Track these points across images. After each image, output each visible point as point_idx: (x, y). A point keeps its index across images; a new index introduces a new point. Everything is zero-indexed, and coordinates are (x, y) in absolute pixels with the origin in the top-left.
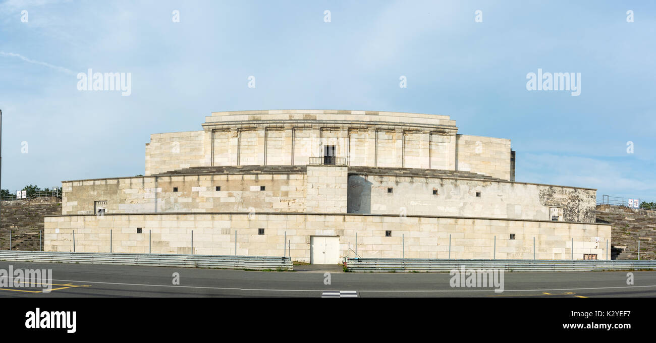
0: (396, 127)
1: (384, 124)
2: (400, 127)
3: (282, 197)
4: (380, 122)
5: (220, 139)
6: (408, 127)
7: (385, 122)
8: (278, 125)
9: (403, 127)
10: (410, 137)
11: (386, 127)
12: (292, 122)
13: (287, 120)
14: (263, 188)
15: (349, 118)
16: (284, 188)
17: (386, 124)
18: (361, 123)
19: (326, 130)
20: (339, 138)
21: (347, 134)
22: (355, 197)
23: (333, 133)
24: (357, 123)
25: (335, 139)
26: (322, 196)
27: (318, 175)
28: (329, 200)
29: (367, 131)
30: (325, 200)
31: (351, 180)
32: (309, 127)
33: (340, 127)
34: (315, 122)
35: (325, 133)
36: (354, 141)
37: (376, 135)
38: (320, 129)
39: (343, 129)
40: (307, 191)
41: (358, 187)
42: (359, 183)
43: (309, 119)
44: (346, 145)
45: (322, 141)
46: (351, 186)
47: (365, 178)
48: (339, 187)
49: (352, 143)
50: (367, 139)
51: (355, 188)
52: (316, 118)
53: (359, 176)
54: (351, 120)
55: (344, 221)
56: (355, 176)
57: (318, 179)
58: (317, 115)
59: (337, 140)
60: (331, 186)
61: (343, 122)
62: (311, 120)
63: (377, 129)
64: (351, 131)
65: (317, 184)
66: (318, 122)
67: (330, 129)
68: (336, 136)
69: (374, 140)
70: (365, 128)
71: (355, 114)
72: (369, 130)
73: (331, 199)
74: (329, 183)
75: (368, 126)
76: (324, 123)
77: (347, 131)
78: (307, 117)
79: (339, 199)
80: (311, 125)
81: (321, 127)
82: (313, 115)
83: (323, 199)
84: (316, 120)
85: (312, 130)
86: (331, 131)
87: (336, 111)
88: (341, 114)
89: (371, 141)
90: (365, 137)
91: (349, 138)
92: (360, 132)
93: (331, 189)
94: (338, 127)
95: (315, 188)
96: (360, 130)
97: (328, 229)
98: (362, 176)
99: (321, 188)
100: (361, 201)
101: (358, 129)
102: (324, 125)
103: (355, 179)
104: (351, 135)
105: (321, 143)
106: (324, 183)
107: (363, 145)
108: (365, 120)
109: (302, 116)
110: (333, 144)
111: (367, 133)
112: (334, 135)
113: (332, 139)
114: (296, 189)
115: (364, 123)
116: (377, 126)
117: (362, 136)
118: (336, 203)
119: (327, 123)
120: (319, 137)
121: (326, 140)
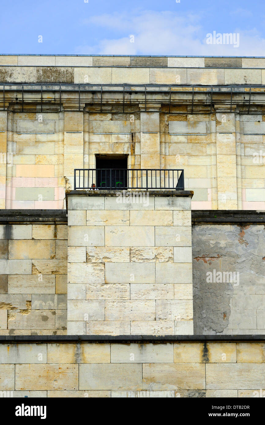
4: (246, 85)
7: (261, 86)
11: (262, 100)
12: (7, 88)
15: (164, 78)
17: (262, 90)
19: (99, 113)
20: (135, 133)
21: (158, 121)
22: (211, 291)
23: (118, 121)
24: (184, 91)
25: (126, 138)
26: (114, 286)
27: (102, 223)
28: (136, 298)
29: (212, 113)
30: (126, 299)
31: (198, 240)
32: (54, 104)
33: (138, 105)
34: (70, 88)
35: (99, 122)
36: (178, 141)
37: (238, 125)
38: (84, 108)
39: (146, 108)
40: (70, 272)
41: (220, 258)
42: (221, 248)
43: (52, 81)
44: (156, 152)
45: (90, 143)
46: (197, 258)
47: (239, 233)
48: (166, 259)
49: (173, 147)
50: (213, 135)
51: (210, 264)
52: (73, 77)
53: (221, 226)
54: (167, 84)
55: (205, 360)
56: (210, 226)
57: (103, 235)
58: (76, 69)
59: (131, 141)
60: (144, 255)
61: (147, 88)
62: (60, 83)
63: (238, 106)
64: (170, 113)
65: (98, 249)
66: (79, 88)
67: (112, 110)
68: (128, 130)
69: (232, 137)
70: (206, 106)
71: (177, 66)
72: (217, 111)
73: (144, 296)
74: (136, 247)
75: (214, 99)
76: (94, 93)
77: (159, 113)
78: (49, 74)
79: (170, 296)
80: (60, 99)
81: (86, 104)
82: (65, 70)
83: (118, 297)
84: (71, 83)
85: (60, 112)
86: (113, 114)
87: (128, 59)
88: (141, 67)
89: (225, 140)
90: (207, 129)
91: (165, 133)
92: (194, 116)
93: (143, 264)
94: (132, 102)
95: (93, 261)
96: (192, 110)
97: (154, 389)
98: (229, 226)
99: (111, 263)
100: (229, 301)
101: (187, 108)
102: (94, 98)
103: (210, 236)
104: (168, 125)
105: (87, 149)
106: (122, 248)
107: (203, 152)
108: (206, 82)
109: (35, 72)
110: (120, 152)
111: (212, 120)
112: (122, 126)
113: (118, 137)
114: (33, 268)
115: (202, 89)
116: (239, 99)
117: (198, 128)
118: (160, 308)
119: (103, 92)
120: (83, 133)
121: (102, 141)
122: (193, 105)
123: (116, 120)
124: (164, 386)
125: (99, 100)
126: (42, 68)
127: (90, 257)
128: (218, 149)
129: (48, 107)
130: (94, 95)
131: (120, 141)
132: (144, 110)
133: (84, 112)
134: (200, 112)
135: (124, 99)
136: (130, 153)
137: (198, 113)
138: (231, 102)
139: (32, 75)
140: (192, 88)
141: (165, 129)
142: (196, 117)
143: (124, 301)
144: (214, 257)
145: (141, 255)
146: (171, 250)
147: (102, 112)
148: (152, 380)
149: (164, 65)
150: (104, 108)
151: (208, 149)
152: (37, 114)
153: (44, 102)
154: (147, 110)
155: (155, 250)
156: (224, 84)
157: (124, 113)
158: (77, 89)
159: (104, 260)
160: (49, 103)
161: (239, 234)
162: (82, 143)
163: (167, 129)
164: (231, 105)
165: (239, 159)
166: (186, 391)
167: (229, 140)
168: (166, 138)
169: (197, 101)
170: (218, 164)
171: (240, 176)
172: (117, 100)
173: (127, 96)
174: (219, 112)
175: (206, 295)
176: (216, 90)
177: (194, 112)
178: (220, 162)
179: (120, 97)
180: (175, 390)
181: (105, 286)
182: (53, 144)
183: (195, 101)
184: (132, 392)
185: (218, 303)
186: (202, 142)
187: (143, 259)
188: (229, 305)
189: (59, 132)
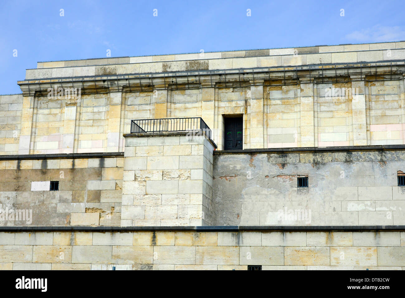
0: (351, 71)
1: (327, 67)
2: (358, 71)
3: (88, 202)
4: (321, 64)
5: (47, 108)
6: (373, 70)
7: (331, 64)
8: (143, 81)
9: (364, 70)
10: (380, 88)
11: (331, 73)
12: (166, 75)
13: (159, 73)
14: (54, 186)
15: (266, 63)
16: (93, 185)
17: (331, 67)
18: (286, 69)
19: (225, 88)
20: (247, 100)
21: (262, 91)
22: (230, 199)
23: (237, 93)
24: (278, 70)
25: (242, 103)
26: (152, 196)
27: (146, 155)
28: (165, 204)
29: (298, 84)
30: (158, 204)
31: (222, 165)
32: (196, 84)
33: (249, 81)
34: (205, 73)
35: (224, 94)
36: (276, 103)
37: (315, 91)
38: (215, 85)
39: (254, 83)
40: (124, 187)
41: (237, 177)
42: (237, 170)
43: (195, 69)
44: (261, 111)
45: (218, 107)
46: (221, 177)
47: (250, 159)
48: (186, 177)
49: (272, 107)
50: (299, 98)
51: (230, 181)
52: (208, 66)
53: (237, 155)
54: (268, 67)
55: (153, 243)
56: (230, 156)
57: (146, 163)
58: (210, 61)
59: (245, 105)
60: (171, 175)
61: (254, 70)
62: (200, 70)
63: (315, 78)
64: (270, 86)
65: (142, 172)
66: (211, 72)
67: (233, 85)
68: (243, 98)
69: (311, 99)
70: (294, 79)
71: (276, 55)
72: (301, 82)
73: (170, 203)
74: (166, 170)
75: (298, 75)
76: (220, 75)
77: (262, 86)
78: (193, 65)
79: (187, 202)
80: (199, 80)
81: (216, 83)
82: (203, 62)
83: (154, 203)
84: (207, 70)
85: (200, 88)
86: (234, 88)
87: (244, 52)
88: (252, 57)
89: (306, 102)
90: (295, 95)
91: (267, 98)
92: (286, 86)
93: (170, 181)
94: (245, 80)
95: (139, 180)
96: (285, 83)
97: (119, 263)
98: (243, 155)
99: (150, 181)
100: (241, 206)
101: (281, 81)
102: (221, 78)
103: (230, 162)
104: (269, 94)
105: (216, 112)
106: (158, 171)
107: (292, 110)
108: (294, 64)
109: (185, 64)
110: (238, 112)
111: (298, 88)
112: (239, 95)
113: (237, 103)
114: (117, 185)
115: (290, 69)
116: (315, 74)
117: (289, 94)
118: (180, 211)
119: (227, 74)
120: (214, 101)
121: (227, 106)
122: (285, 80)
123: (236, 91)
124: (126, 261)
125: (224, 80)
126: (189, 61)
127: (137, 177)
128: (301, 107)
129: (192, 86)
130: (221, 77)
131: (238, 105)
132: (253, 84)
133: (215, 88)
134: (290, 84)
135: (240, 78)
136: (244, 113)
137: (289, 84)
138: (310, 76)
139: (183, 66)
140: (283, 68)
141: (267, 96)
142: (288, 88)
143: (157, 206)
144: (233, 176)
145: (170, 175)
146: (189, 171)
147: (227, 87)
148: (118, 257)
149: (268, 54)
150: (228, 84)
151: (295, 108)
152: (186, 91)
153: (190, 83)
154: (255, 84)
155: (179, 172)
156: (306, 64)
157: (241, 87)
158: (209, 73)
159: (146, 179)
160: (193, 83)
161: (250, 161)
162: (213, 108)
163: (268, 96)
164: (310, 78)
165: (316, 113)
166: (140, 265)
167: (309, 101)
168: (268, 102)
169: (287, 77)
170: (301, 118)
171: (316, 125)
172: (235, 79)
173: (242, 76)
174: (302, 83)
175: (226, 202)
176: (300, 68)
177: (286, 84)
178: (302, 116)
179: (237, 77)
180: (133, 264)
181: (146, 196)
182: (195, 109)
183: (286, 77)
184: (105, 265)
185: (234, 207)
186: (292, 103)
187: (171, 178)
188: (241, 209)
189: (199, 101)
